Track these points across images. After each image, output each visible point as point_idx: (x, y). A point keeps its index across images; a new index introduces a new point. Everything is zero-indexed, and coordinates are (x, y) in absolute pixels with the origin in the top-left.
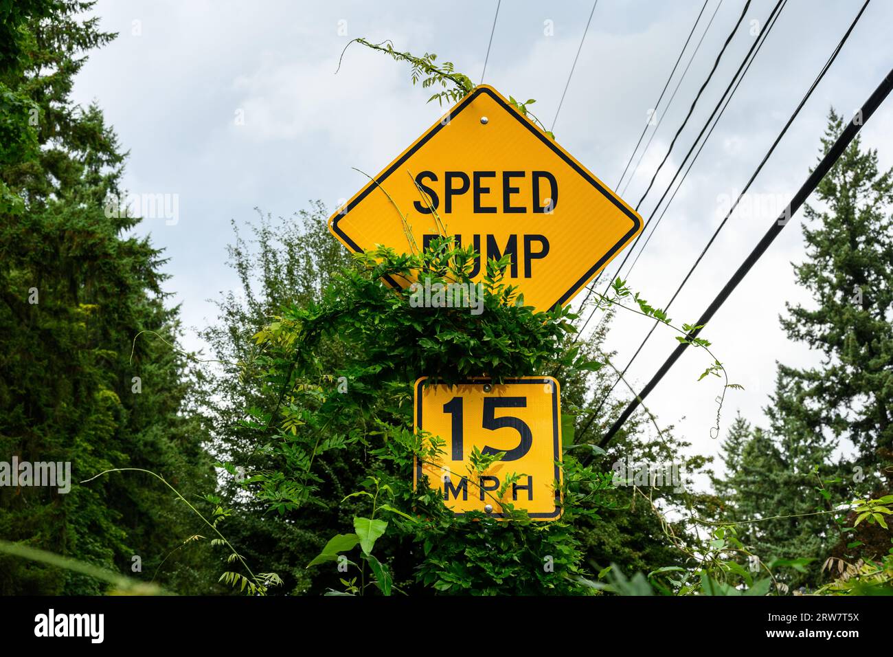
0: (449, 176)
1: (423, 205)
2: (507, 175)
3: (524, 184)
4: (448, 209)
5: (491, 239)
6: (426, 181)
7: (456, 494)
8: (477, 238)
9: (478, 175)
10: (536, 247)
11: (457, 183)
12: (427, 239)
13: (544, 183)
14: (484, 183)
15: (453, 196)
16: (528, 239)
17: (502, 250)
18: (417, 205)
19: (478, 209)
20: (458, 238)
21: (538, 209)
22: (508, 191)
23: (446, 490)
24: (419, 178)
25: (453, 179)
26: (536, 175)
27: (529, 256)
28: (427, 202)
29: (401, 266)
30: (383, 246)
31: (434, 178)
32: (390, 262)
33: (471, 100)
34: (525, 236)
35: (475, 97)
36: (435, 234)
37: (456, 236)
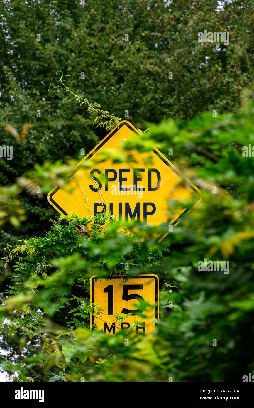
0: (107, 171)
1: (94, 187)
2: (136, 171)
3: (145, 175)
4: (106, 189)
5: (127, 205)
6: (96, 174)
7: (110, 331)
8: (120, 204)
9: (121, 171)
10: (149, 209)
11: (111, 175)
12: (96, 205)
13: (154, 175)
14: (124, 175)
15: (109, 182)
16: (146, 204)
17: (133, 211)
18: (91, 187)
20: (111, 204)
21: (150, 189)
22: (136, 179)
23: (105, 330)
24: (92, 173)
25: (109, 173)
26: (150, 171)
27: (146, 214)
28: (96, 186)
29: (85, 223)
30: (74, 214)
31: (99, 173)
32: (78, 220)
33: (117, 130)
34: (144, 203)
35: (120, 127)
36: (100, 202)
37: (110, 203)
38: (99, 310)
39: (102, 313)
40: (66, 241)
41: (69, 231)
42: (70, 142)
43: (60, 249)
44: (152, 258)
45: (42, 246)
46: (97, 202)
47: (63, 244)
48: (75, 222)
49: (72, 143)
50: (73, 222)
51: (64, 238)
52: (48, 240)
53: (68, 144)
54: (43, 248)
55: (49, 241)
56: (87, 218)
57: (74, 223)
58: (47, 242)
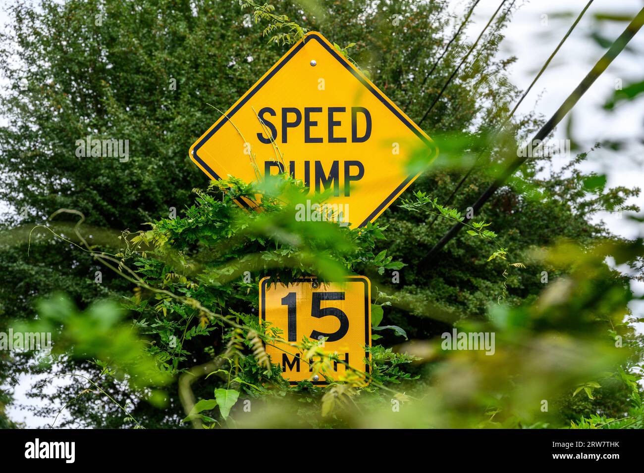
0: (285, 111)
1: (265, 137)
2: (332, 110)
3: (344, 118)
4: (285, 140)
5: (318, 164)
6: (267, 116)
7: (291, 367)
8: (307, 164)
9: (308, 110)
10: (354, 171)
11: (292, 118)
12: (268, 165)
13: (361, 118)
14: (313, 117)
15: (288, 129)
16: (348, 164)
17: (327, 175)
18: (260, 136)
19: (308, 140)
20: (292, 164)
21: (355, 139)
22: (332, 124)
23: (284, 365)
24: (261, 114)
25: (288, 114)
26: (354, 111)
27: (348, 177)
28: (267, 134)
29: (250, 192)
30: (234, 178)
31: (273, 113)
32: (239, 188)
33: (302, 45)
34: (346, 162)
35: (306, 42)
36: (274, 160)
37: (291, 162)
38: (274, 332)
39: (279, 337)
40: (220, 221)
41: (225, 205)
43: (209, 234)
44: (360, 248)
45: (180, 230)
46: (270, 160)
47: (215, 227)
48: (235, 191)
50: (232, 190)
51: (218, 217)
52: (190, 221)
54: (182, 234)
55: (193, 222)
56: (254, 183)
57: (233, 193)
58: (189, 223)
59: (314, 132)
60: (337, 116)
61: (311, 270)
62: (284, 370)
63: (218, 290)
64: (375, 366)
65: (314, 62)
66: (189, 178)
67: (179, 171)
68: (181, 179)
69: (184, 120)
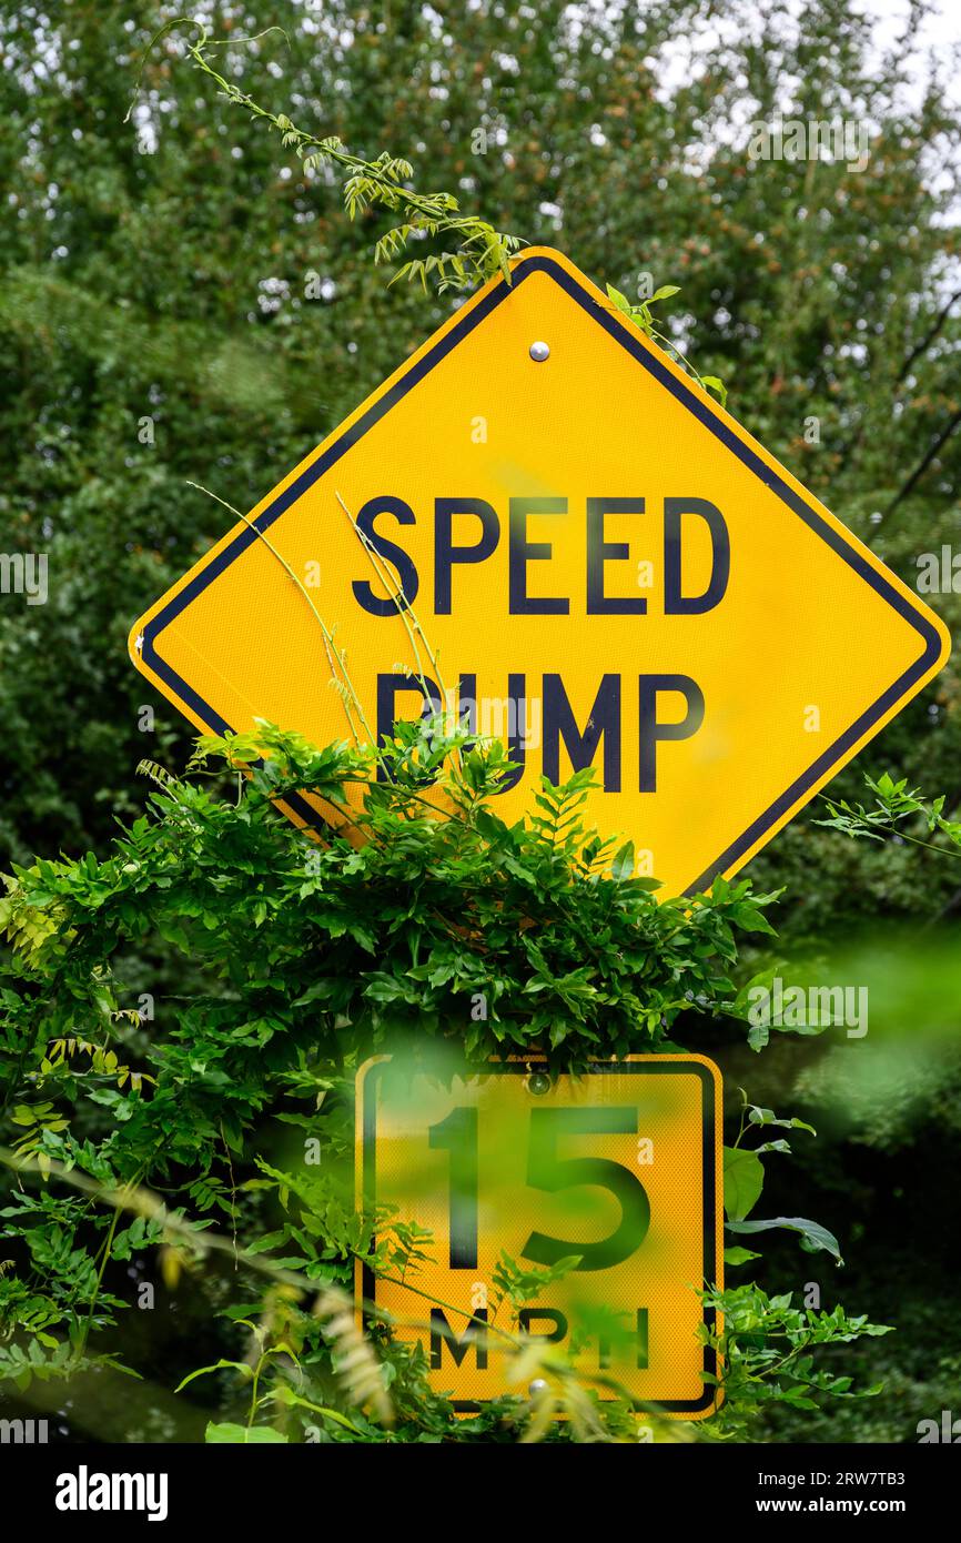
0: (446, 509)
1: (378, 592)
2: (599, 508)
3: (643, 534)
4: (443, 605)
5: (553, 685)
6: (385, 524)
7: (459, 1354)
8: (516, 681)
9: (522, 507)
11: (466, 531)
12: (389, 685)
13: (695, 531)
14: (538, 528)
15: (455, 567)
16: (651, 685)
17: (582, 720)
18: (362, 591)
19: (521, 603)
20: (468, 683)
21: (676, 603)
22: (605, 552)
23: (436, 1346)
24: (366, 518)
25: (456, 519)
26: (676, 508)
27: (651, 733)
28: (387, 583)
29: (328, 775)
30: (276, 728)
31: (405, 515)
32: (292, 762)
33: (502, 292)
34: (643, 679)
35: (516, 282)
36: (408, 673)
37: (463, 677)
38: (405, 1238)
39: (420, 1255)
40: (230, 872)
41: (247, 818)
42: (105, 668)
43: (194, 913)
44: (687, 963)
45: (98, 900)
46: (395, 668)
47: (211, 890)
48: (278, 771)
49: (113, 671)
50: (268, 770)
51: (222, 857)
52: (130, 868)
53: (99, 675)
54: (102, 910)
55: (138, 873)
56: (342, 747)
57: (273, 777)
58: (126, 877)
59: (540, 582)
60: (616, 528)
61: (526, 1035)
62: (436, 1363)
63: (220, 1096)
64: (736, 1351)
65: (540, 347)
66: (123, 687)
67: (93, 662)
68: (98, 688)
69: (109, 493)
